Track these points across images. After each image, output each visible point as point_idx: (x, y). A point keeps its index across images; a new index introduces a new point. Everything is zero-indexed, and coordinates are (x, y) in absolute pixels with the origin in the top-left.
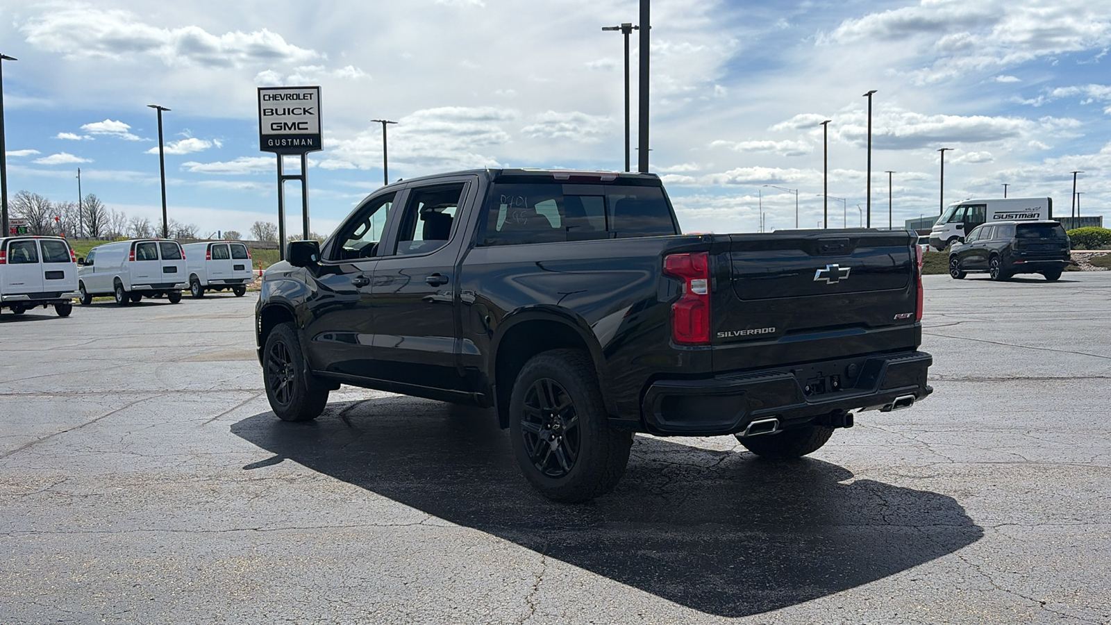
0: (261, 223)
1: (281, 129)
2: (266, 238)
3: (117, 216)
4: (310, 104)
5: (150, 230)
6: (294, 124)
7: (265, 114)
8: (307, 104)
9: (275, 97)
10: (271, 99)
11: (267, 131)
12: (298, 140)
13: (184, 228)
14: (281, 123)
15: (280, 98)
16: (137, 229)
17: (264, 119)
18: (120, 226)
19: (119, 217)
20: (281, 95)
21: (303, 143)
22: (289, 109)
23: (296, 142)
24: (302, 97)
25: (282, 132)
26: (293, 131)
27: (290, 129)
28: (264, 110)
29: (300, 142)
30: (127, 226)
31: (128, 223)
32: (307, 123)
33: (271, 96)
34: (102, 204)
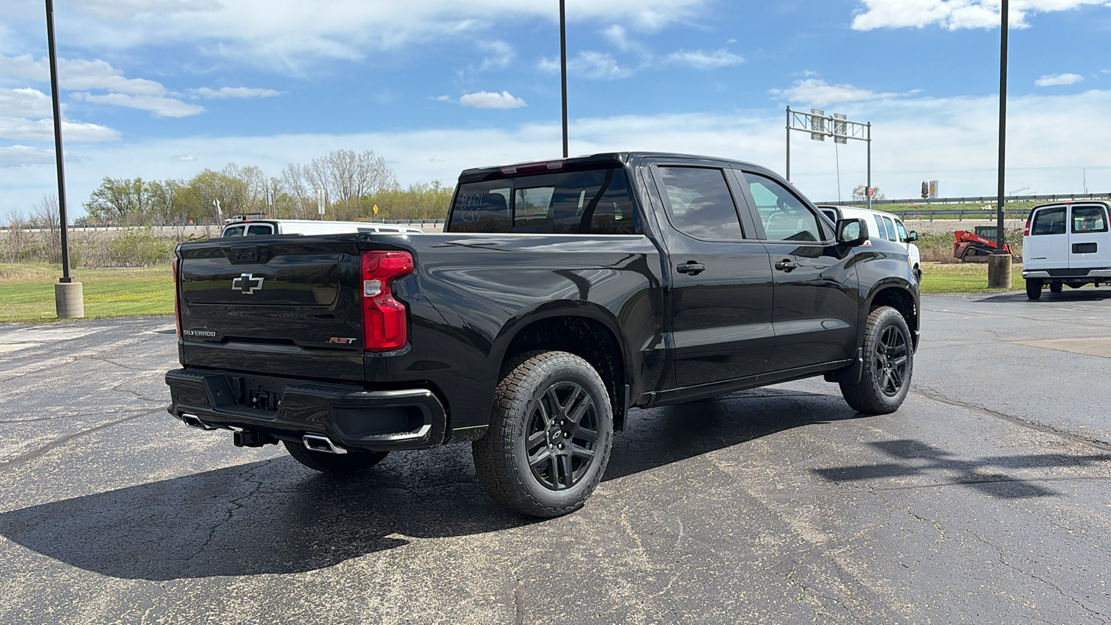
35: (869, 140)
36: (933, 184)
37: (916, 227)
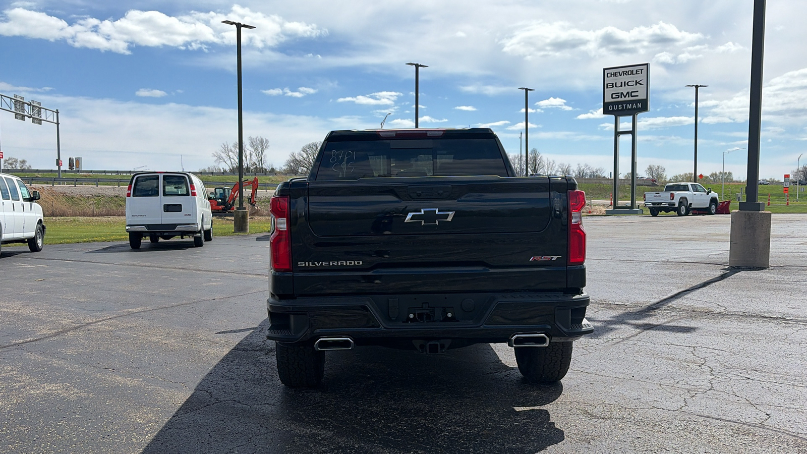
0: (653, 166)
1: (619, 97)
2: (657, 177)
3: (550, 163)
4: (641, 77)
5: (571, 173)
6: (628, 93)
7: (607, 88)
8: (637, 77)
9: (615, 74)
10: (613, 76)
11: (609, 99)
12: (631, 105)
13: (595, 171)
14: (619, 93)
15: (619, 75)
16: (563, 172)
17: (607, 91)
18: (551, 169)
19: (551, 164)
20: (619, 72)
21: (634, 106)
22: (625, 82)
23: (629, 106)
24: (634, 72)
25: (620, 99)
26: (627, 99)
27: (625, 97)
28: (607, 84)
29: (632, 106)
30: (556, 170)
31: (557, 167)
32: (637, 91)
33: (613, 73)
34: (541, 155)
35: (58, 124)
36: (78, 160)
37: (109, 191)
